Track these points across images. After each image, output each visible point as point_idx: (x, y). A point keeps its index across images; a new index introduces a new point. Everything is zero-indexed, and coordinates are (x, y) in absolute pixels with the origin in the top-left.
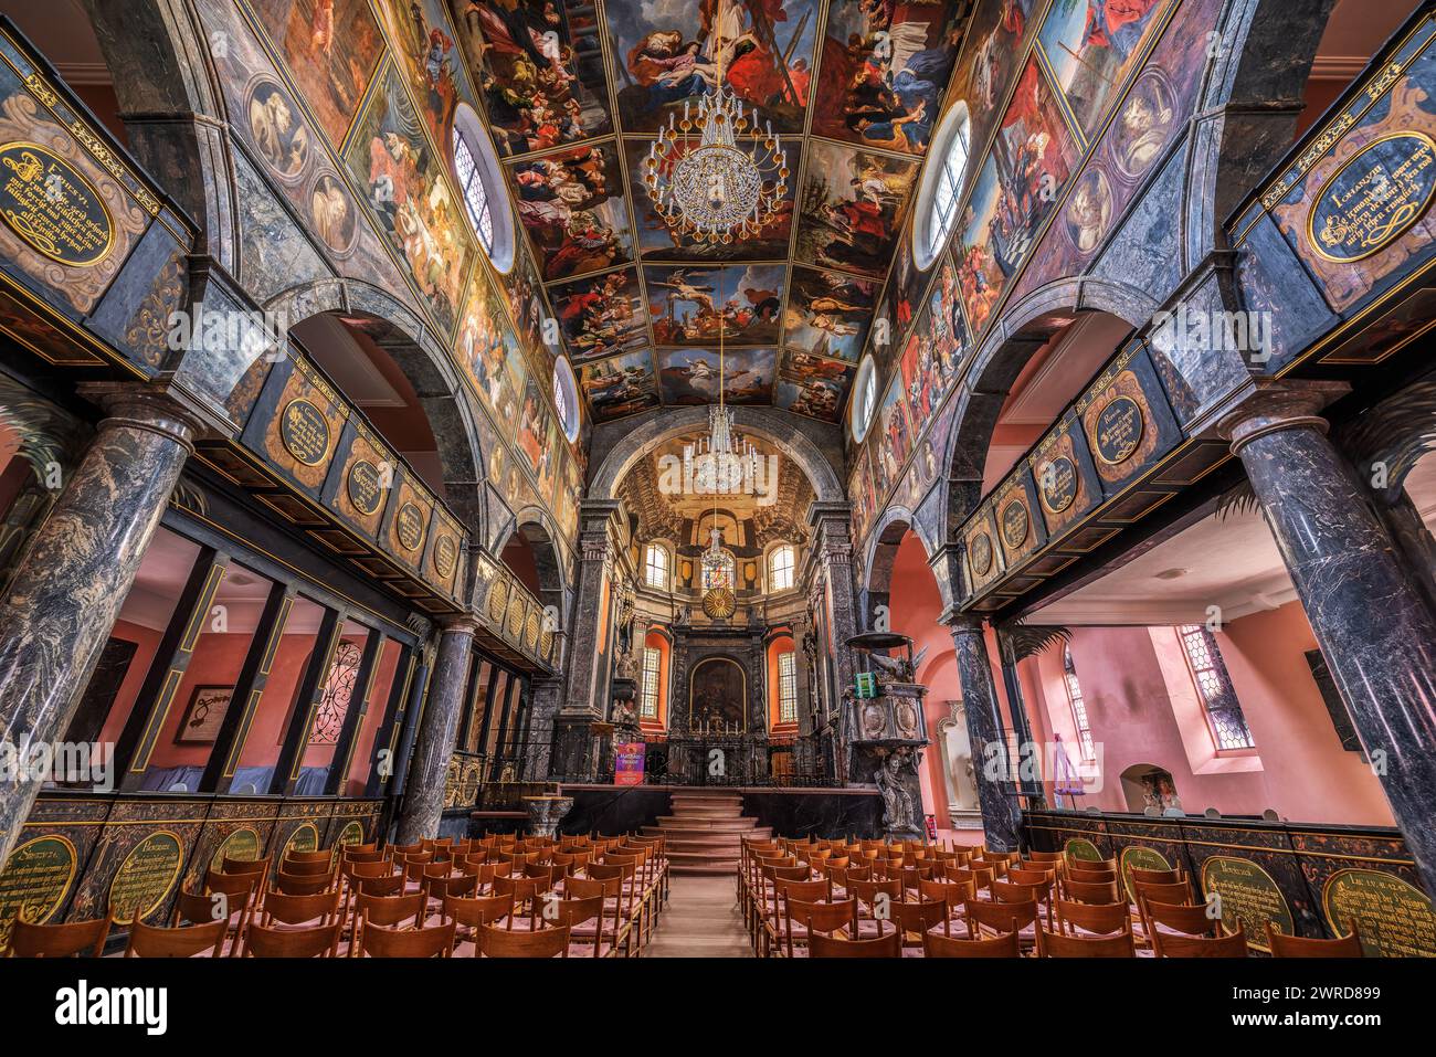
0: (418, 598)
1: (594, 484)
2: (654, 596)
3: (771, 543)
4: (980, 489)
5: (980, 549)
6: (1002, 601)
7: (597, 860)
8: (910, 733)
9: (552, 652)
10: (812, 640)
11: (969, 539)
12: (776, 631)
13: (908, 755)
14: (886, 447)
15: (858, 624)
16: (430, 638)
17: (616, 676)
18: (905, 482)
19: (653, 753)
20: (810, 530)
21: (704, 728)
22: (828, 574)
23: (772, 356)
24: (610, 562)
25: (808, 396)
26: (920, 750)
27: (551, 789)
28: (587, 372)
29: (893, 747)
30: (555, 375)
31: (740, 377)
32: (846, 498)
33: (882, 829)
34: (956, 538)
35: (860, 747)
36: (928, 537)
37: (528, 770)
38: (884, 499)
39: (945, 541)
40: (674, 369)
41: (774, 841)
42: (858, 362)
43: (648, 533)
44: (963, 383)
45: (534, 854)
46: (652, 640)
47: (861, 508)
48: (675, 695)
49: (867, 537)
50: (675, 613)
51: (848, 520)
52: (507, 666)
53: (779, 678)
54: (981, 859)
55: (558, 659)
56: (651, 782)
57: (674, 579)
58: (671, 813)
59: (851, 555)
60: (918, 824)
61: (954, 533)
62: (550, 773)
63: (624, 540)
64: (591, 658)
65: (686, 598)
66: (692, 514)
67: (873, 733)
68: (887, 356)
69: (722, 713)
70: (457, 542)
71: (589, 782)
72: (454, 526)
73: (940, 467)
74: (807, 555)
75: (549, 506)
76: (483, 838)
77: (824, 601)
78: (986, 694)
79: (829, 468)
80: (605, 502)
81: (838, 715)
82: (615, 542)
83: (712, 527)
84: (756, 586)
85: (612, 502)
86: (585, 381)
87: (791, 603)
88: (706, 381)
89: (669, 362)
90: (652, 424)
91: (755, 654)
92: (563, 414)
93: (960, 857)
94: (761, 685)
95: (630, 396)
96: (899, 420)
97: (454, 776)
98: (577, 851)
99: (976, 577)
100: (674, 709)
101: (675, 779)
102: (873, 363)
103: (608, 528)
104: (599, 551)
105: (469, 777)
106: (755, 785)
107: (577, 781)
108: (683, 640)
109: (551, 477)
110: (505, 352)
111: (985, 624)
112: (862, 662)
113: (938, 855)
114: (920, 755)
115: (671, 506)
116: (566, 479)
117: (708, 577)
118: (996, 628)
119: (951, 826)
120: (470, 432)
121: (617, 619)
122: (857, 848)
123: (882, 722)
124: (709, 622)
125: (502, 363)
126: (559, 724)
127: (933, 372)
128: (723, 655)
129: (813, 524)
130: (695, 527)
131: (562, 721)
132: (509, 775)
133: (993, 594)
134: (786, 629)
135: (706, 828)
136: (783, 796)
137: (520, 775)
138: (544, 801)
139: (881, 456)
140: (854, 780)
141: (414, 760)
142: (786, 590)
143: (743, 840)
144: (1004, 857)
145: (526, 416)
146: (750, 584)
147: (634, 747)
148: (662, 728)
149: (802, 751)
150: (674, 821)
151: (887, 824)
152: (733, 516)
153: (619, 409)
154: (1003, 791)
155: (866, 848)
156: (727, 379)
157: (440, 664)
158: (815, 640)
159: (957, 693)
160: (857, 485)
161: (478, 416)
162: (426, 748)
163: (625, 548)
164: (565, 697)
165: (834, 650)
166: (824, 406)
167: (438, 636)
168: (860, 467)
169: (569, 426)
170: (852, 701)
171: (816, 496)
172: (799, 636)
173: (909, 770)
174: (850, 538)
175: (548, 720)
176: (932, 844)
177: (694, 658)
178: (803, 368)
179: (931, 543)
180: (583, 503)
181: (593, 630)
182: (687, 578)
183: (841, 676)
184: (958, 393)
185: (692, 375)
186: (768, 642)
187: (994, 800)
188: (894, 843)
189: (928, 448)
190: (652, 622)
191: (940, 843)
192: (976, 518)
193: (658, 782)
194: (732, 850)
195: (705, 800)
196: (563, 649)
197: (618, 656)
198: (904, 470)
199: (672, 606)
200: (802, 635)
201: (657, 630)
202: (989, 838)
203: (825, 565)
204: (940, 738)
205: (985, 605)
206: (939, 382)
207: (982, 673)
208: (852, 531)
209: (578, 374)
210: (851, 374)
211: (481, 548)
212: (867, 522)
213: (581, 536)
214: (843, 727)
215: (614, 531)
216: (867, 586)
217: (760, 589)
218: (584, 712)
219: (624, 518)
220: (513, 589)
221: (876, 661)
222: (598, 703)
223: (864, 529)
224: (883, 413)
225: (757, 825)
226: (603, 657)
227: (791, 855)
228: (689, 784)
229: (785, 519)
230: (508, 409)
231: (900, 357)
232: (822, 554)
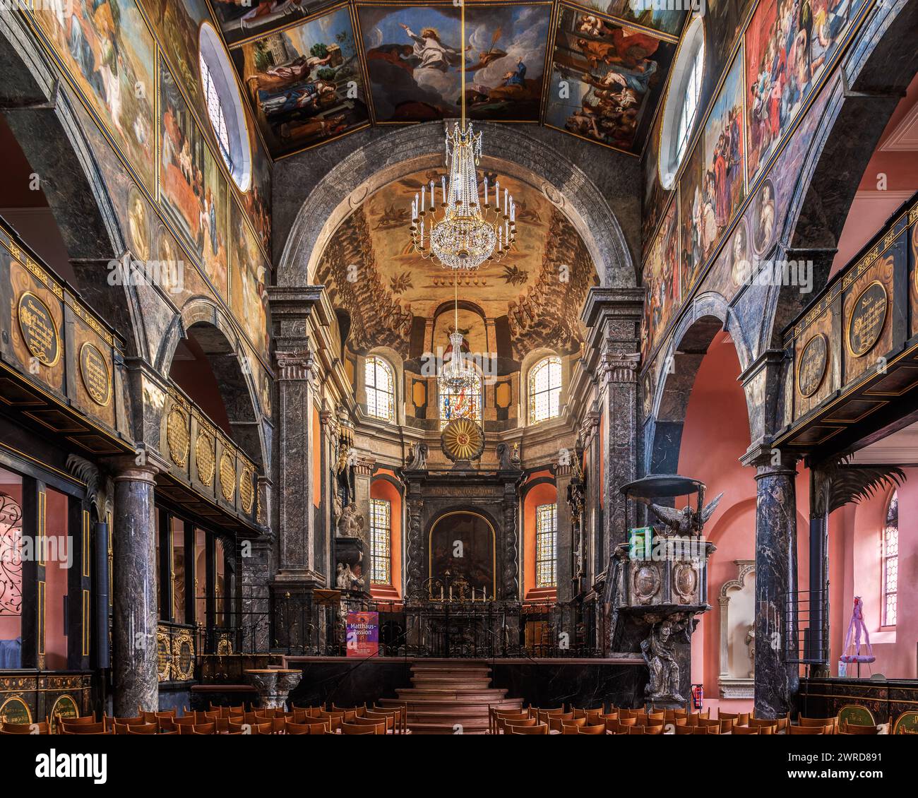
0: (72, 434)
1: (283, 262)
2: (377, 431)
3: (534, 353)
4: (830, 264)
5: (813, 358)
6: (828, 432)
7: (334, 729)
8: (688, 598)
9: (255, 505)
10: (579, 488)
11: (800, 344)
12: (535, 476)
13: (681, 622)
14: (706, 193)
15: (639, 466)
16: (101, 487)
17: (338, 534)
18: (726, 255)
19: (388, 623)
20: (586, 332)
21: (446, 595)
22: (606, 398)
23: (543, 22)
24: (317, 382)
25: (595, 101)
26: (695, 617)
27: (278, 662)
28: (252, 57)
29: (664, 613)
30: (201, 58)
31: (492, 65)
32: (639, 281)
33: (643, 698)
34: (783, 341)
35: (628, 614)
36: (746, 341)
37: (247, 643)
38: (693, 282)
39: (767, 347)
40: (387, 49)
41: (525, 712)
42: (680, 33)
43: (364, 338)
44: (839, 72)
45: (266, 725)
46: (379, 490)
47: (658, 298)
48: (411, 558)
49: (662, 342)
50: (407, 454)
51: (639, 317)
52: (204, 524)
53: (536, 535)
54: (746, 726)
55: (264, 513)
56: (387, 654)
57: (402, 407)
58: (412, 685)
59: (638, 371)
60: (683, 694)
61: (783, 335)
62: (272, 645)
63: (332, 352)
64: (305, 513)
65: (418, 433)
66: (423, 309)
67: (644, 599)
68: (727, 19)
69: (468, 578)
70: (106, 352)
71: (318, 654)
72: (98, 329)
73: (779, 229)
74: (579, 370)
75: (224, 296)
76: (208, 710)
77: (598, 436)
78: (785, 552)
79: (618, 232)
80: (303, 290)
81: (604, 578)
82: (320, 353)
83: (452, 330)
84: (511, 416)
85: (312, 290)
86: (251, 75)
87: (555, 438)
88: (437, 73)
89: (380, 35)
90: (358, 155)
91: (509, 507)
92: (224, 137)
93: (724, 724)
94: (514, 543)
95: (324, 104)
96: (730, 144)
97: (164, 649)
98: (312, 721)
99: (801, 398)
100: (410, 573)
101: (414, 650)
102: (702, 36)
103: (309, 332)
104: (301, 367)
105: (182, 650)
106: (505, 655)
107: (303, 653)
108: (417, 489)
109: (220, 250)
110: (116, 15)
111: (800, 464)
112: (639, 514)
113: (701, 722)
114: (696, 622)
115: (394, 297)
116: (242, 253)
117: (448, 403)
118: (813, 470)
119: (720, 696)
120: (90, 174)
121: (332, 462)
122: (615, 716)
123: (656, 586)
124: (450, 464)
125: (114, 37)
126: (275, 592)
127: (797, 50)
128: (469, 508)
129: (590, 324)
130: (428, 329)
131: (279, 587)
132: (226, 648)
133: (819, 424)
134: (547, 474)
135: (452, 699)
136: (537, 667)
137: (239, 647)
138: (270, 674)
139: (696, 210)
140: (617, 650)
141: (115, 630)
142: (549, 421)
143: (491, 711)
144: (771, 723)
145: (168, 143)
146: (503, 413)
147: (366, 615)
148: (396, 595)
149: (560, 620)
150: (417, 693)
151: (649, 694)
152: (481, 313)
153: (309, 129)
154: (783, 659)
155: (625, 716)
156: (471, 69)
157: (122, 522)
158: (583, 487)
159: (748, 550)
160: (657, 261)
161: (96, 140)
162: (126, 618)
163: (335, 362)
164: (279, 561)
165: (606, 500)
166: (618, 121)
167: (110, 485)
168: (664, 230)
169: (236, 161)
170: (623, 561)
171: (597, 279)
172: (563, 482)
173: (681, 639)
174: (639, 344)
175: (262, 587)
176: (697, 712)
177: (431, 511)
178: (594, 45)
179: (749, 350)
180: (270, 292)
181: (304, 476)
182: (419, 404)
183: (613, 532)
184: (827, 93)
185: (417, 62)
186: (523, 491)
187: (772, 668)
188: (655, 712)
189: (767, 196)
190: (378, 466)
191: (704, 711)
192: (817, 311)
193: (396, 654)
194: (479, 721)
195: (449, 672)
196: (269, 501)
197: (338, 510)
198: (726, 234)
199: (402, 444)
200: (567, 482)
201: (384, 477)
202: (758, 705)
203: (602, 384)
204: (721, 603)
205: (804, 437)
206: (802, 70)
207: (785, 526)
208: (643, 332)
209: (238, 59)
210: (665, 55)
211: (140, 362)
212: (665, 319)
213: (274, 344)
214: (609, 592)
215: (317, 334)
216: (656, 413)
217: (515, 420)
218: (303, 577)
219: (330, 316)
220: (194, 422)
221: (657, 513)
222: (319, 566)
223: (660, 330)
224: (707, 133)
225: (507, 696)
226: (320, 512)
227: (543, 724)
228: (432, 655)
229: (552, 315)
230: (139, 129)
231: (746, 25)
232: (601, 369)
